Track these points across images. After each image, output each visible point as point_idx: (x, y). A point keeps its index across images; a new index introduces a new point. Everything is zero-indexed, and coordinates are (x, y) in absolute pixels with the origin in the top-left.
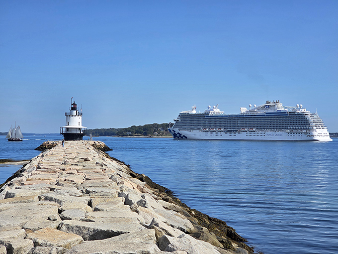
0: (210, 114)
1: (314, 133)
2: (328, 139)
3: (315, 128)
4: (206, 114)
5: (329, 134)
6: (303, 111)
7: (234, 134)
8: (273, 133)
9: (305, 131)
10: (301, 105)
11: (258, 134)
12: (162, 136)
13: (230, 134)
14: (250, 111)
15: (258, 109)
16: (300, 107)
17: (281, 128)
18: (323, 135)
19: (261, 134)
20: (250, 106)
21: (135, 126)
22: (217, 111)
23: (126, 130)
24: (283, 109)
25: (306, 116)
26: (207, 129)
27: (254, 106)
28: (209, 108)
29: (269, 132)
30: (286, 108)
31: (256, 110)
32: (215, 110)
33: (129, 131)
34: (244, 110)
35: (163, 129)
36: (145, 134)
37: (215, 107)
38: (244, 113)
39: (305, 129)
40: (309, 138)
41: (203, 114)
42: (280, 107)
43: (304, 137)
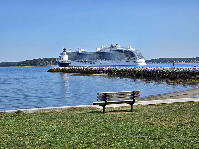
0: (80, 52)
1: (138, 61)
2: (145, 64)
3: (138, 58)
4: (77, 52)
5: (145, 61)
6: (131, 49)
7: (93, 63)
8: (116, 61)
9: (133, 60)
10: (130, 46)
11: (107, 63)
12: (44, 65)
13: (91, 63)
14: (102, 50)
15: (107, 48)
16: (130, 47)
17: (120, 59)
18: (142, 62)
19: (109, 62)
20: (102, 47)
21: (28, 60)
22: (83, 50)
23: (23, 62)
24: (120, 48)
25: (133, 52)
26: (78, 61)
27: (104, 47)
28: (78, 49)
29: (113, 61)
30: (122, 48)
31: (105, 49)
32: (82, 50)
33: (25, 63)
34: (98, 49)
35: (45, 61)
36: (35, 65)
37: (82, 48)
38: (99, 51)
39: (133, 59)
40: (135, 64)
41: (75, 52)
42: (119, 47)
43: (133, 64)
